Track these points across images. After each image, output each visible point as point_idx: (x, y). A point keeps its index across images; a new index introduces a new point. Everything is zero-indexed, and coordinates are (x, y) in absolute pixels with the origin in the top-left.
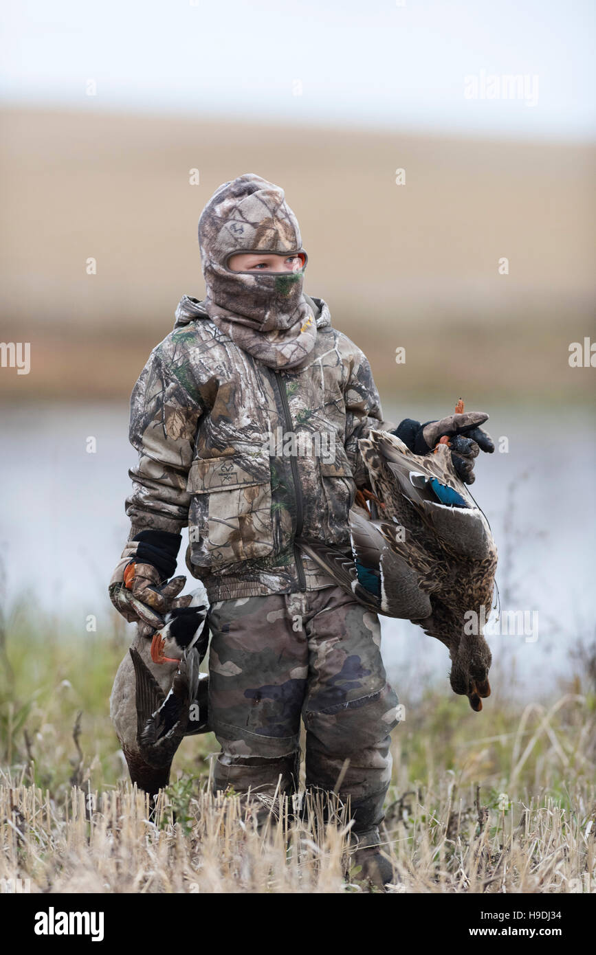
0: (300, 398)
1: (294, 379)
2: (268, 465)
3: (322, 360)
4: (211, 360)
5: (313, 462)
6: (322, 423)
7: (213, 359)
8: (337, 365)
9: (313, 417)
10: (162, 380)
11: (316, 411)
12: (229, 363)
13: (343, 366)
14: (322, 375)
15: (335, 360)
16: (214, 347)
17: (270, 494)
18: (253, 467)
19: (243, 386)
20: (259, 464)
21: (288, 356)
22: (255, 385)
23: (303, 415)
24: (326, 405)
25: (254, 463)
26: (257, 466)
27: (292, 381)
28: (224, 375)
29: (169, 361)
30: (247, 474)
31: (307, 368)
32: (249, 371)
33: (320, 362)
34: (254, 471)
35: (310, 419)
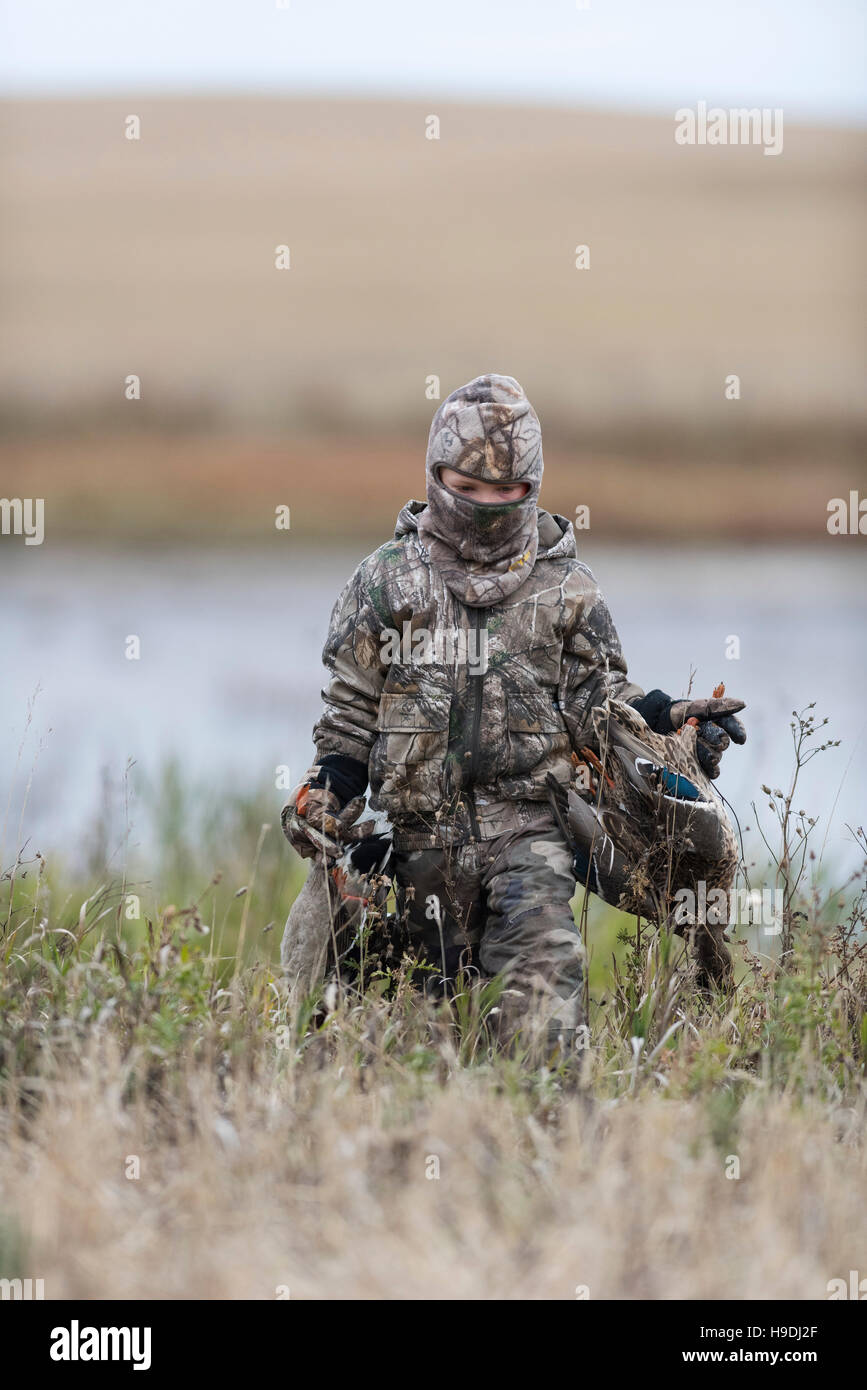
0: (499, 638)
1: (499, 615)
2: (447, 711)
3: (539, 598)
4: (409, 584)
5: (500, 714)
6: (520, 669)
7: (411, 583)
8: (556, 605)
9: (510, 661)
10: (358, 599)
11: (515, 655)
12: (428, 589)
13: (564, 607)
14: (535, 615)
15: (555, 599)
16: (416, 568)
17: (446, 743)
18: (430, 710)
19: (438, 617)
20: (438, 708)
21: (479, 594)
22: (450, 617)
23: (499, 658)
24: (534, 650)
25: (433, 707)
26: (435, 710)
27: (496, 616)
28: (419, 603)
29: (368, 579)
30: (423, 718)
31: (517, 604)
32: (448, 600)
33: (536, 599)
34: (431, 715)
35: (506, 664)
